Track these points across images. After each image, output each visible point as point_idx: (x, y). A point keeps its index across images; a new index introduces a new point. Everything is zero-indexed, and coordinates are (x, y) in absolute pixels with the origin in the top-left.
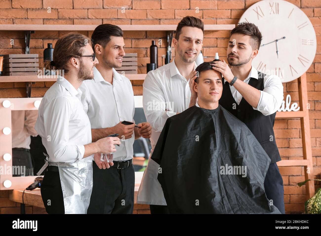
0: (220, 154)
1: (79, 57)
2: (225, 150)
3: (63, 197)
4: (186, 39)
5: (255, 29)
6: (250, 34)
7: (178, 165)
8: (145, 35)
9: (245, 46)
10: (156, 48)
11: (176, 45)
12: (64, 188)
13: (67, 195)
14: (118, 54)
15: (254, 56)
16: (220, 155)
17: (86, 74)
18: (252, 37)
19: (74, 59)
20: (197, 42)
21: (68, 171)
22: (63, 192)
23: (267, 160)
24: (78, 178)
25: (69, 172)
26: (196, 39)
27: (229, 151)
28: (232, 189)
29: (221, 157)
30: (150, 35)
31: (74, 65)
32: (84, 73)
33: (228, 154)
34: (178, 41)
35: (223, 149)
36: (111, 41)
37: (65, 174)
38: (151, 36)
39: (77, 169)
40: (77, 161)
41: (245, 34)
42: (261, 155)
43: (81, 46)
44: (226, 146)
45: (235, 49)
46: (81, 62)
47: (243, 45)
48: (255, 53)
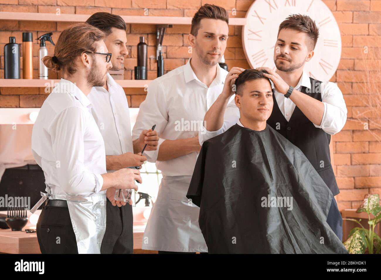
0: (278, 189)
1: (93, 52)
2: (284, 183)
3: (77, 240)
4: (206, 35)
5: (312, 24)
6: (306, 31)
7: (226, 201)
8: (129, 29)
9: (300, 46)
10: (145, 46)
11: (194, 44)
12: (76, 228)
13: (80, 238)
14: (119, 52)
15: (309, 59)
16: (279, 191)
17: (97, 77)
18: (308, 35)
19: (86, 56)
20: (222, 38)
21: (80, 206)
22: (75, 234)
23: (329, 193)
24: (93, 215)
25: (82, 208)
26: (221, 35)
27: (289, 184)
28: (302, 235)
29: (281, 193)
30: (135, 29)
31: (86, 64)
32: (96, 76)
33: (289, 188)
34: (196, 38)
35: (282, 182)
36: (112, 33)
37: (76, 211)
38: (136, 31)
39: (91, 204)
40: (93, 194)
41: (300, 30)
42: (321, 187)
43: (95, 40)
44: (284, 177)
45: (287, 50)
46: (94, 61)
47: (297, 45)
48: (310, 55)
